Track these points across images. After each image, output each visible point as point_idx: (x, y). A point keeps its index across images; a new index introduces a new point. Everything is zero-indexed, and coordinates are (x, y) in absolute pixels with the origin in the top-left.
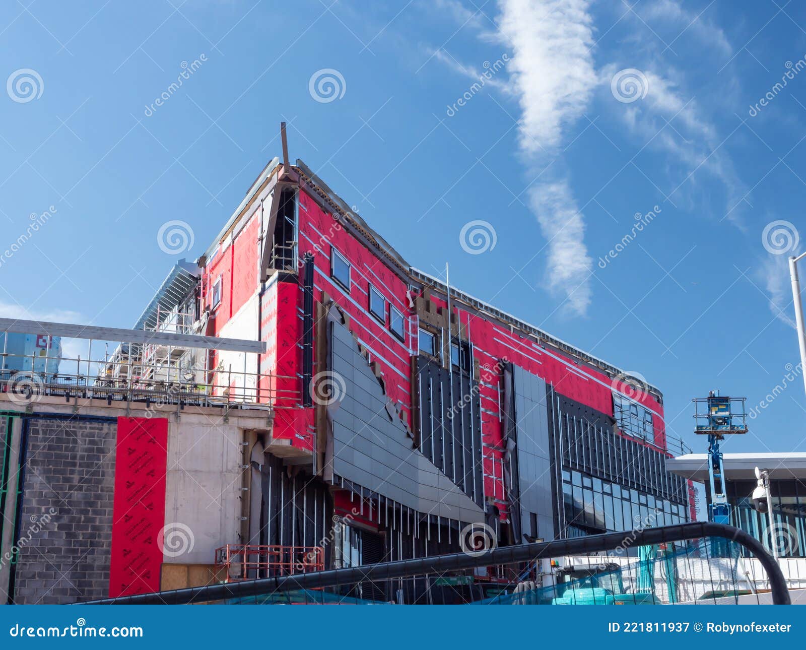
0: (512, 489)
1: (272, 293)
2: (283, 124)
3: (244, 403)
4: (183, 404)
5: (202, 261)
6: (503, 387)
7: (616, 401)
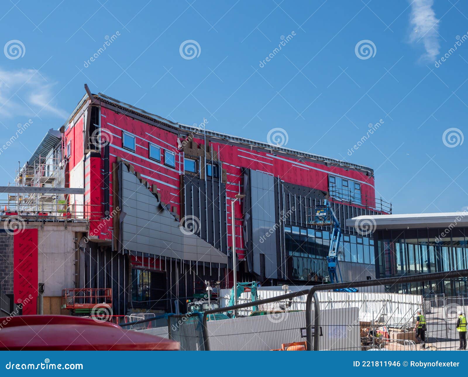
0: (247, 241)
1: (88, 162)
2: (86, 86)
3: (74, 219)
4: (45, 221)
5: (62, 129)
6: (242, 183)
7: (331, 180)
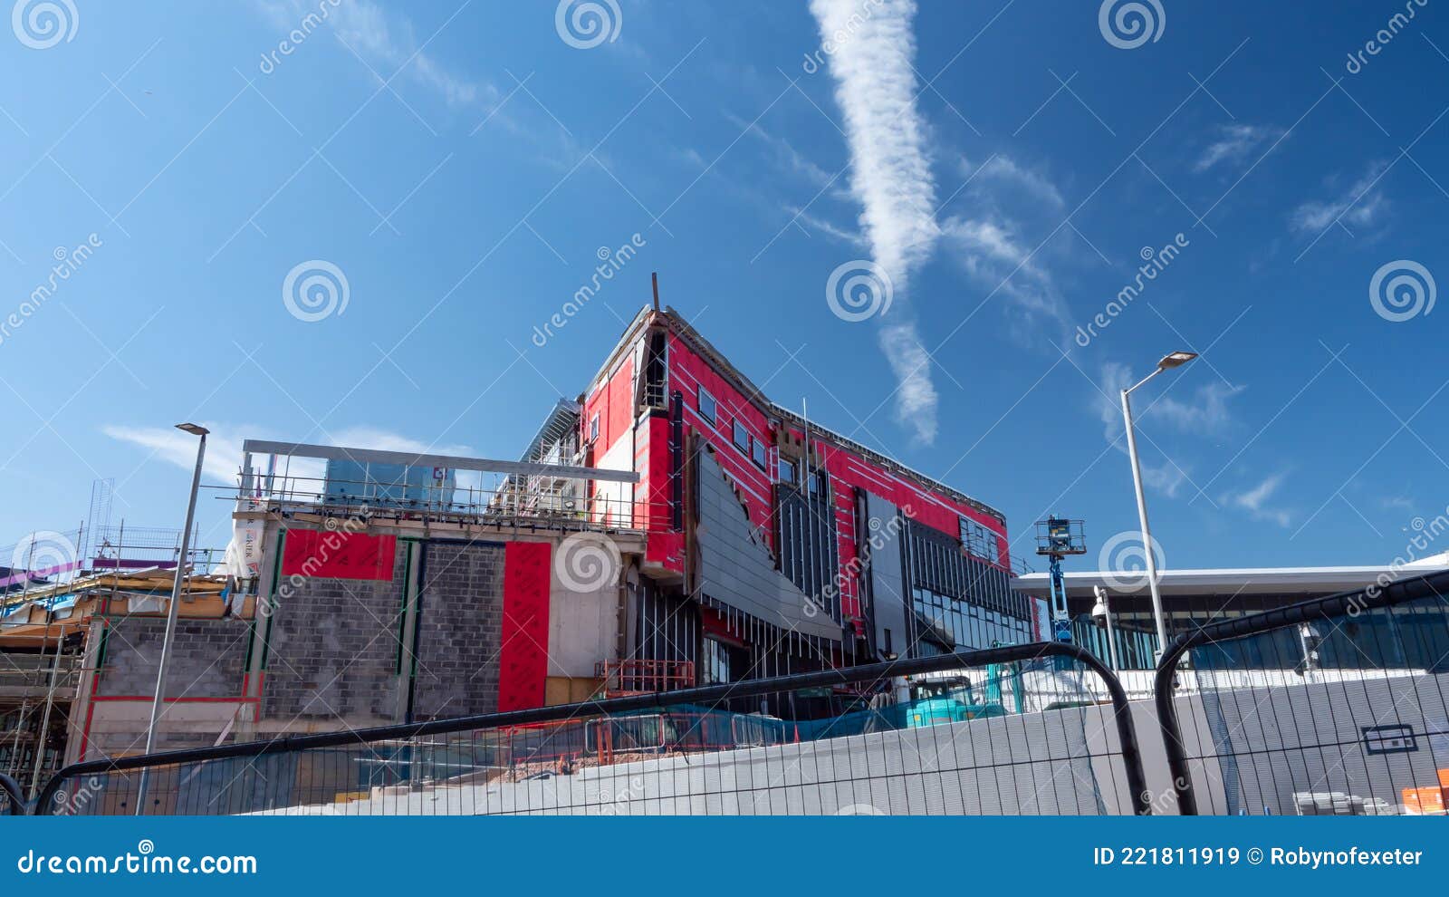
0: (867, 607)
1: (645, 428)
2: (654, 275)
4: (564, 530)
5: (581, 399)
6: (857, 511)
7: (963, 524)
